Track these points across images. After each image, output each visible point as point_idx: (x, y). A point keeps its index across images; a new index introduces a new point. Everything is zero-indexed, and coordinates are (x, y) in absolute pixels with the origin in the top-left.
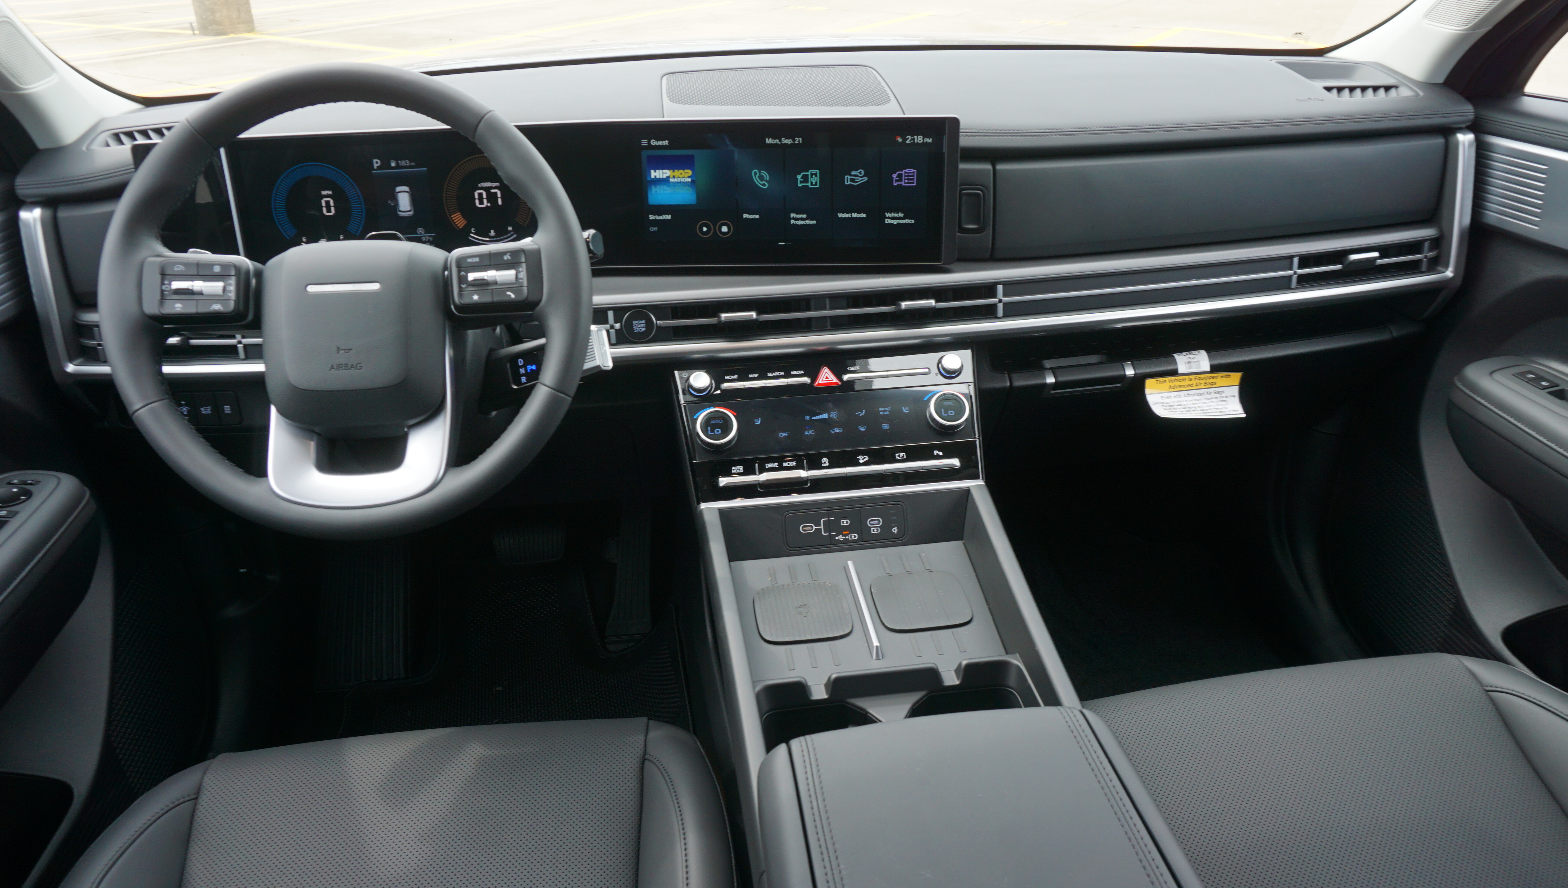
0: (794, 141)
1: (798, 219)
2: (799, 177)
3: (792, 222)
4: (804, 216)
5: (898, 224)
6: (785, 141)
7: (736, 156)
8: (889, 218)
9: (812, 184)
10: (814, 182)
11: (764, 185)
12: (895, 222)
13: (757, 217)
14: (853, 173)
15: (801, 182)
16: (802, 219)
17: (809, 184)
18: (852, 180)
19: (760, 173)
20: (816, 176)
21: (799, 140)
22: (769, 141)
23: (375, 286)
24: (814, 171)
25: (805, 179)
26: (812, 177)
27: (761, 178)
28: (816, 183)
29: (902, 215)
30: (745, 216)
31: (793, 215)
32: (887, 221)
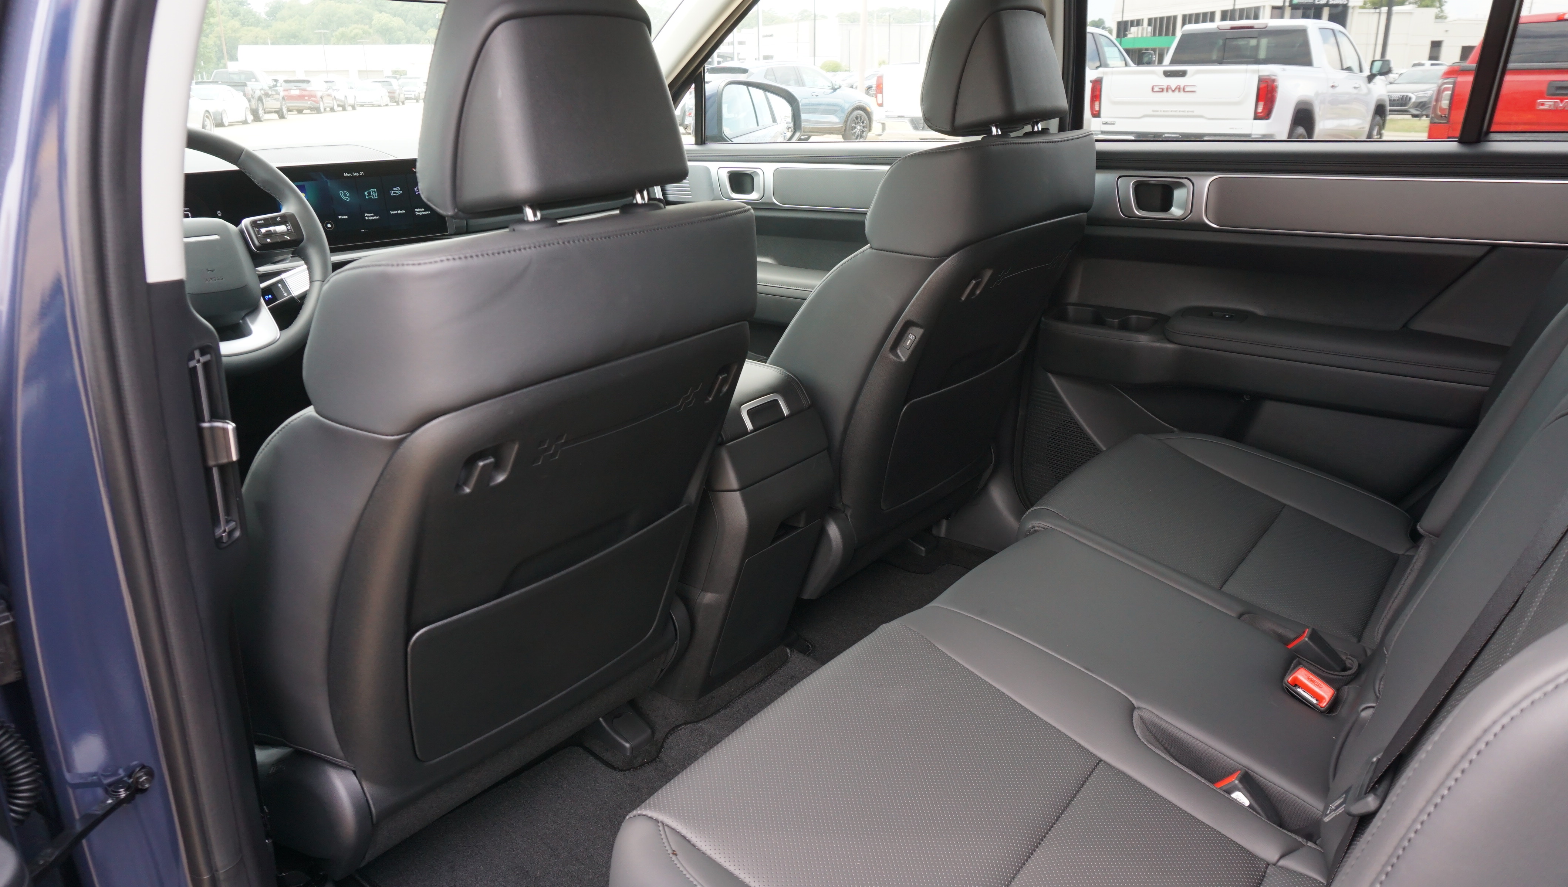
0: (360, 174)
1: (369, 216)
2: (366, 193)
3: (366, 218)
4: (373, 214)
5: (423, 214)
6: (355, 174)
7: (329, 184)
8: (417, 212)
9: (373, 197)
10: (374, 195)
11: (347, 199)
12: (421, 214)
13: (347, 217)
14: (394, 189)
15: (367, 196)
16: (372, 216)
17: (372, 197)
18: (394, 193)
19: (344, 192)
20: (375, 192)
21: (362, 173)
22: (346, 175)
23: (216, 237)
24: (373, 190)
25: (369, 194)
26: (373, 193)
27: (345, 195)
28: (376, 196)
29: (423, 210)
30: (340, 217)
31: (366, 215)
32: (417, 213)
